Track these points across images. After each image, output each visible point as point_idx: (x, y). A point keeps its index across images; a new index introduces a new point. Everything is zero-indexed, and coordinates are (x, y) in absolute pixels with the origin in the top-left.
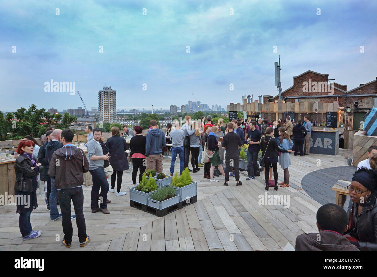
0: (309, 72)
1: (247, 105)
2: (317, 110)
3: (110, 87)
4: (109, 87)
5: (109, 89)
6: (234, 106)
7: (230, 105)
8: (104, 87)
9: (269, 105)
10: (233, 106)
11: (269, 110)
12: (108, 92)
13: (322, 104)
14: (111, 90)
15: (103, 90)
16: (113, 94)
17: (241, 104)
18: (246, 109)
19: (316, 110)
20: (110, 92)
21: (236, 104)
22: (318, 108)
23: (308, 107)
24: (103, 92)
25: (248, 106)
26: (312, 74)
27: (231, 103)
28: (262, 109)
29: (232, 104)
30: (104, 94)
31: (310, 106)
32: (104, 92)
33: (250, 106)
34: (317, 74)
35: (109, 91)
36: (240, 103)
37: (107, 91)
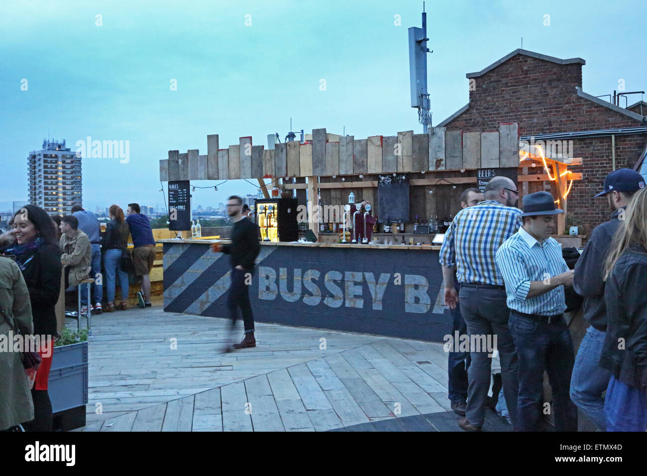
0: (519, 55)
1: (216, 157)
2: (443, 162)
3: (64, 144)
4: (60, 142)
5: (59, 146)
6: (180, 161)
7: (168, 158)
8: (45, 143)
9: (284, 151)
10: (177, 162)
11: (284, 170)
12: (56, 156)
13: (460, 138)
14: (68, 150)
15: (42, 149)
16: (72, 162)
17: (200, 154)
18: (214, 170)
19: (438, 162)
20: (63, 156)
21: (186, 155)
22: (443, 157)
23: (410, 154)
24: (42, 157)
25: (220, 160)
26: (529, 61)
27: (170, 152)
28: (262, 169)
29: (173, 154)
30: (45, 161)
31: (417, 146)
32: (45, 156)
33: (226, 156)
34: (543, 61)
35: (60, 154)
36: (198, 151)
37: (53, 153)
